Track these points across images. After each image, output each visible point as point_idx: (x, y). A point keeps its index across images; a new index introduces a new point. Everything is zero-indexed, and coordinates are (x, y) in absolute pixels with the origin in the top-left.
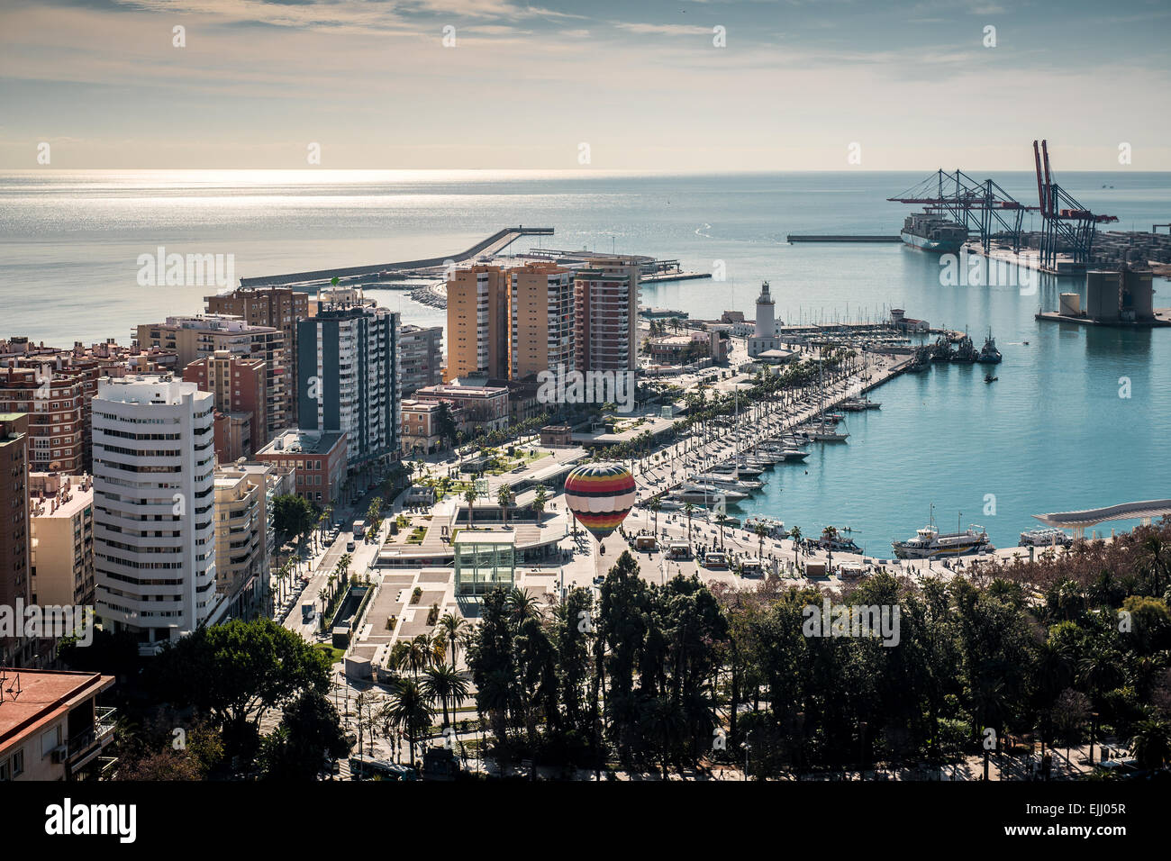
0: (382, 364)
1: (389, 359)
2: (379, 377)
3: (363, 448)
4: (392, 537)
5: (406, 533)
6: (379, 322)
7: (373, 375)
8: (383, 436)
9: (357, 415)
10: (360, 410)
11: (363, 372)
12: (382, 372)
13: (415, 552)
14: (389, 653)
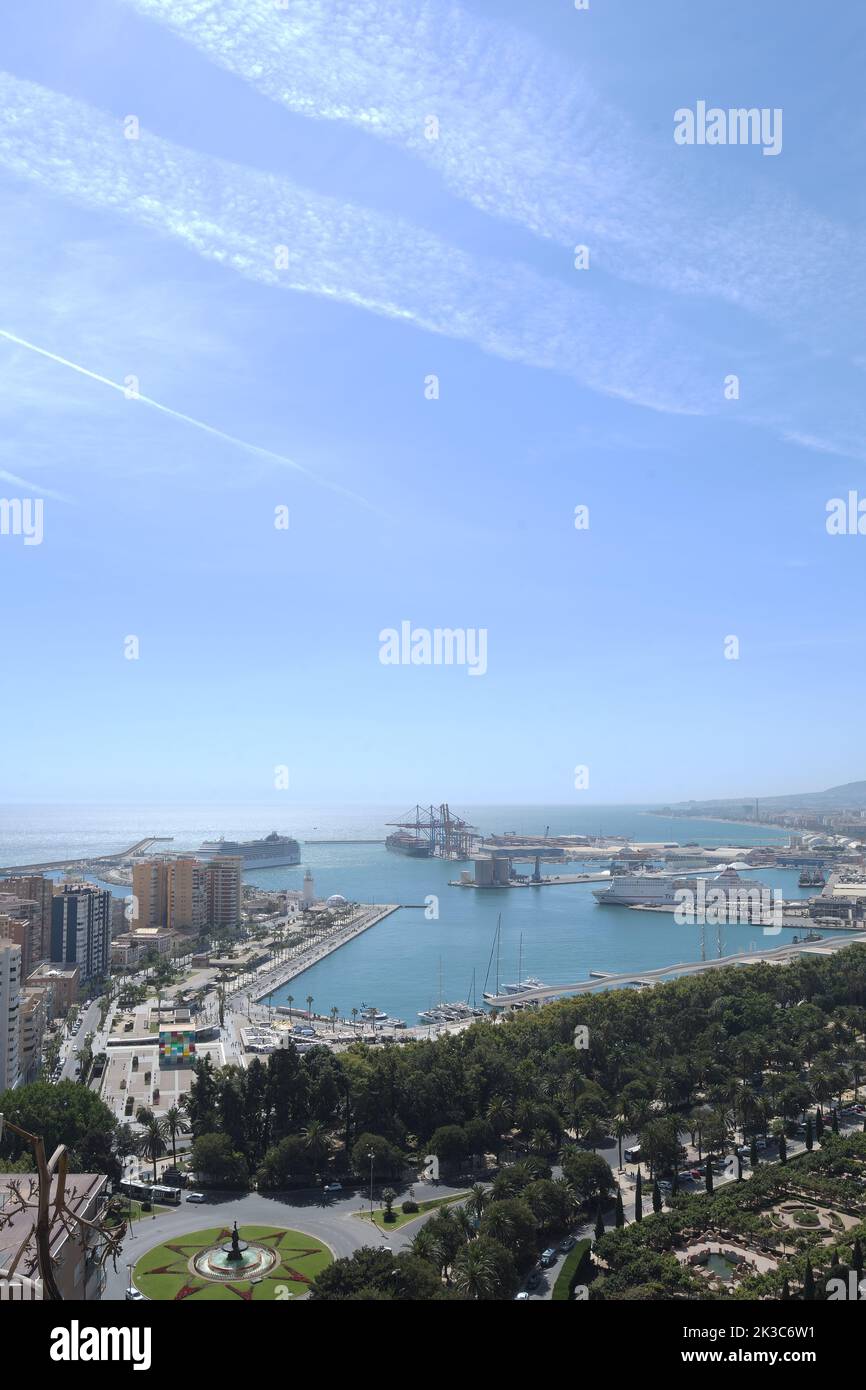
0: (101, 921)
1: (105, 919)
2: (99, 929)
3: (89, 972)
4: (114, 1028)
5: (122, 1025)
6: (100, 897)
7: (96, 928)
8: (100, 965)
9: (86, 953)
10: (88, 949)
11: (90, 927)
12: (101, 926)
13: (128, 1037)
14: (125, 1104)
